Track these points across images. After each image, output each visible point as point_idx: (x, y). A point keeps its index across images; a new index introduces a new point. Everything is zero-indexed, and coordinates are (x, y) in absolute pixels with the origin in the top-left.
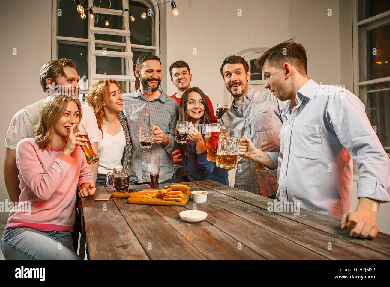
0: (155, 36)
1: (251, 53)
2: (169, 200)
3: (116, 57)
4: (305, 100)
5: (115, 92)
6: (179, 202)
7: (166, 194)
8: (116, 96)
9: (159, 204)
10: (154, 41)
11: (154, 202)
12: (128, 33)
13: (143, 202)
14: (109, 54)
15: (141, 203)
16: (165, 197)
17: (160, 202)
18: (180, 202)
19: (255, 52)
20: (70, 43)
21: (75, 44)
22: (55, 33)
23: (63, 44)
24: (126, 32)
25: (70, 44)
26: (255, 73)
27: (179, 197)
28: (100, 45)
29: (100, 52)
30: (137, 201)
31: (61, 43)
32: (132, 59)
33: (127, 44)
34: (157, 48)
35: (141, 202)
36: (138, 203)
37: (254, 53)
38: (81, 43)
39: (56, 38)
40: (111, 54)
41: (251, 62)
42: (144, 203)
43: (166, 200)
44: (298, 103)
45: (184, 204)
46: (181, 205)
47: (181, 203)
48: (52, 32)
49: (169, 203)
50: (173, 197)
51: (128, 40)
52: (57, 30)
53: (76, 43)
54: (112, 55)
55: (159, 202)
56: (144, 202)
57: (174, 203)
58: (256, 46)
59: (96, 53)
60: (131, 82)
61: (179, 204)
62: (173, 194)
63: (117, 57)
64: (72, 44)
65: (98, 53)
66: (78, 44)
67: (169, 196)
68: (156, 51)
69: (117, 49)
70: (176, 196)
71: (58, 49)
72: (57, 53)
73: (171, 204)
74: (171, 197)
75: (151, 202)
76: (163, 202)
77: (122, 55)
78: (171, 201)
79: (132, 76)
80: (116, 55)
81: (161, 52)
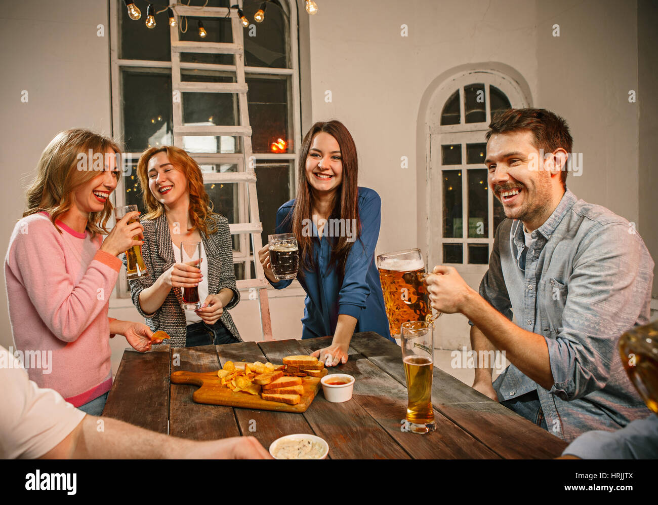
0: (290, 50)
1: (466, 73)
2: (273, 399)
3: (217, 92)
6: (293, 405)
7: (267, 387)
9: (254, 406)
10: (290, 60)
11: (243, 403)
12: (239, 48)
13: (222, 401)
15: (218, 402)
16: (266, 392)
17: (256, 404)
18: (296, 406)
19: (472, 71)
21: (150, 72)
22: (115, 55)
23: (130, 72)
24: (236, 47)
25: (143, 73)
26: (474, 109)
27: (294, 392)
28: (196, 71)
29: (187, 85)
30: (211, 400)
31: (127, 72)
32: (246, 95)
33: (237, 68)
34: (294, 71)
36: (213, 402)
37: (470, 73)
38: (161, 70)
39: (118, 62)
41: (465, 90)
42: (225, 404)
43: (267, 399)
45: (304, 409)
47: (296, 408)
48: (110, 53)
49: (274, 406)
50: (282, 392)
51: (240, 61)
52: (119, 48)
53: (152, 69)
55: (253, 404)
56: (224, 401)
57: (283, 407)
58: (474, 61)
59: (180, 87)
60: (244, 137)
61: (293, 409)
62: (283, 385)
64: (145, 71)
65: (184, 87)
66: (156, 71)
68: (292, 77)
69: (225, 77)
70: (288, 391)
71: (122, 82)
72: (120, 89)
73: (277, 409)
74: (278, 392)
75: (237, 403)
76: (260, 404)
77: (228, 89)
78: (277, 401)
79: (245, 127)
80: (216, 89)
81: (302, 78)
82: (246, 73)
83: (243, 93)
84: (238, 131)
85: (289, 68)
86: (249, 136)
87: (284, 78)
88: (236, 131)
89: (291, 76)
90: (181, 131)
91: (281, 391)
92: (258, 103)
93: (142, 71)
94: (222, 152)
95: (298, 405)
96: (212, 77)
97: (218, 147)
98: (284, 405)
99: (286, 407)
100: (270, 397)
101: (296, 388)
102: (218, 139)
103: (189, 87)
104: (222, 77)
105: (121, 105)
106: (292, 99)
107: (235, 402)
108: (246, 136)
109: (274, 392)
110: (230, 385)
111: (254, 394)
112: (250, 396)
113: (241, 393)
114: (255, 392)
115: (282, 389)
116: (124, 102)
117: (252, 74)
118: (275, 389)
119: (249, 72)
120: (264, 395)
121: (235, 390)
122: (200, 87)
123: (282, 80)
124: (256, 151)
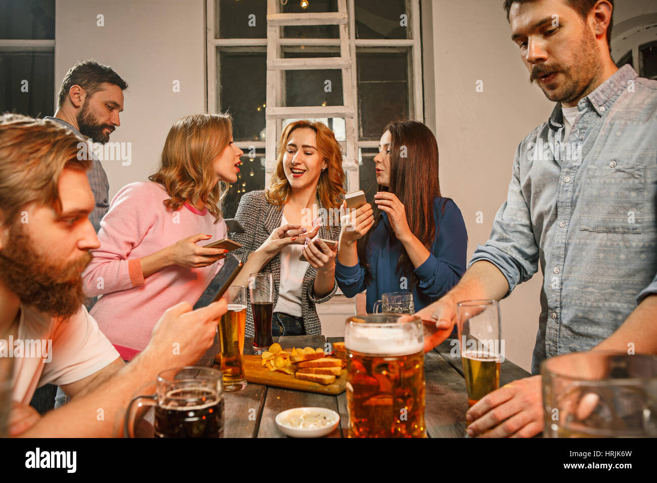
2: (305, 378)
3: (316, 68)
6: (326, 385)
7: (301, 365)
9: (287, 385)
10: (410, 29)
12: (344, 17)
13: (255, 378)
14: (303, 64)
16: (300, 370)
17: (289, 383)
18: (328, 386)
20: (241, 51)
21: (250, 51)
22: (211, 34)
23: (228, 52)
24: (340, 16)
25: (242, 53)
27: (330, 373)
28: (303, 48)
29: (283, 62)
31: (225, 52)
33: (341, 42)
34: (415, 42)
35: (253, 378)
39: (215, 42)
40: (305, 65)
42: (258, 382)
43: (301, 378)
45: (338, 390)
46: (329, 391)
47: (329, 389)
48: (206, 33)
50: (317, 372)
51: (344, 32)
52: (216, 27)
54: (309, 66)
55: (286, 382)
56: (258, 379)
57: (316, 387)
59: (275, 65)
60: (346, 119)
61: (326, 389)
62: (319, 365)
63: (319, 68)
64: (244, 51)
65: (280, 64)
67: (309, 370)
68: (413, 48)
70: (323, 371)
71: (219, 64)
72: (217, 71)
73: (309, 389)
74: (314, 372)
75: (270, 381)
76: (293, 383)
77: (330, 64)
78: (309, 381)
79: (348, 107)
80: (315, 66)
81: (424, 49)
82: (357, 47)
83: (347, 69)
84: (338, 112)
85: (409, 38)
86: (352, 118)
87: (404, 51)
88: (336, 112)
89: (411, 47)
90: (274, 114)
91: (316, 370)
93: (241, 50)
95: (331, 386)
98: (317, 385)
99: (319, 387)
100: (303, 376)
101: (332, 369)
102: (330, 121)
105: (217, 90)
106: (413, 75)
107: (268, 380)
108: (349, 118)
109: (310, 372)
110: (268, 365)
111: (289, 373)
112: (286, 375)
113: (277, 372)
114: (291, 372)
115: (317, 368)
116: (221, 87)
117: (365, 48)
118: (310, 368)
119: (360, 45)
120: (298, 374)
121: (272, 369)
122: (297, 64)
123: (401, 53)
124: (370, 138)
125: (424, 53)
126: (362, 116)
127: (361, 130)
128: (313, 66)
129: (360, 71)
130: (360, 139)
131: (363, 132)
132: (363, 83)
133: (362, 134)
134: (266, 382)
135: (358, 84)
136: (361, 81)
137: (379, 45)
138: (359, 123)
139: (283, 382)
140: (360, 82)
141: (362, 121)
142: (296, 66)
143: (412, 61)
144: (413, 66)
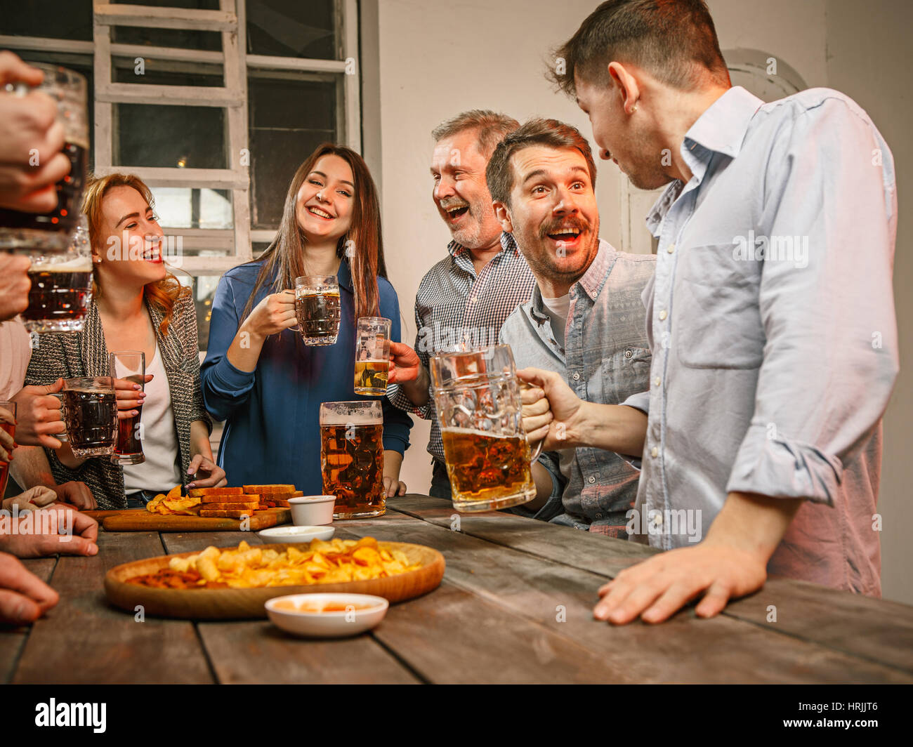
0: (342, 23)
2: (213, 515)
3: (183, 104)
4: (716, 162)
5: (136, 215)
6: (242, 519)
8: (140, 229)
9: (188, 526)
10: (341, 43)
11: (173, 523)
12: (230, 20)
13: (144, 524)
15: (139, 526)
16: (204, 507)
17: (192, 522)
24: (221, 17)
29: (124, 89)
30: (129, 523)
36: (131, 526)
40: (163, 96)
42: (149, 527)
43: (207, 515)
44: (691, 175)
45: (256, 524)
49: (215, 523)
51: (230, 45)
54: (170, 99)
55: (187, 523)
56: (147, 523)
57: (227, 523)
59: (110, 93)
60: (234, 192)
61: (241, 524)
63: (188, 104)
65: (118, 93)
67: (217, 506)
68: (345, 76)
69: (207, 76)
70: (236, 506)
73: (219, 526)
74: (222, 508)
75: (165, 523)
76: (197, 523)
77: (206, 98)
78: (219, 517)
79: (237, 172)
80: (181, 99)
81: (364, 79)
82: (250, 69)
83: (235, 108)
84: (222, 180)
85: (340, 60)
86: (245, 190)
87: (330, 79)
88: (217, 179)
89: (342, 75)
91: (226, 506)
92: (274, 129)
94: (202, 226)
96: (181, 74)
97: (196, 217)
98: (229, 520)
99: (231, 523)
100: (210, 513)
102: (196, 194)
103: (126, 94)
104: (202, 75)
106: (344, 122)
107: (162, 523)
108: (239, 189)
112: (186, 517)
115: (227, 503)
117: (263, 69)
118: (218, 504)
119: (256, 66)
120: (202, 511)
122: (150, 95)
123: (326, 83)
124: (270, 226)
125: (364, 85)
126: (256, 187)
127: (255, 211)
128: (177, 99)
129: (253, 109)
130: (254, 227)
131: (259, 214)
132: (259, 131)
133: (256, 218)
134: (159, 526)
135: (250, 131)
136: (255, 126)
137: (288, 68)
138: (251, 199)
139: (183, 523)
140: (253, 128)
141: (256, 196)
142: (147, 98)
143: (343, 98)
144: (346, 106)
